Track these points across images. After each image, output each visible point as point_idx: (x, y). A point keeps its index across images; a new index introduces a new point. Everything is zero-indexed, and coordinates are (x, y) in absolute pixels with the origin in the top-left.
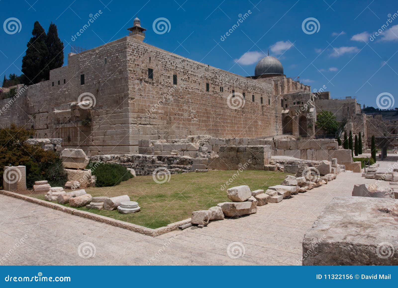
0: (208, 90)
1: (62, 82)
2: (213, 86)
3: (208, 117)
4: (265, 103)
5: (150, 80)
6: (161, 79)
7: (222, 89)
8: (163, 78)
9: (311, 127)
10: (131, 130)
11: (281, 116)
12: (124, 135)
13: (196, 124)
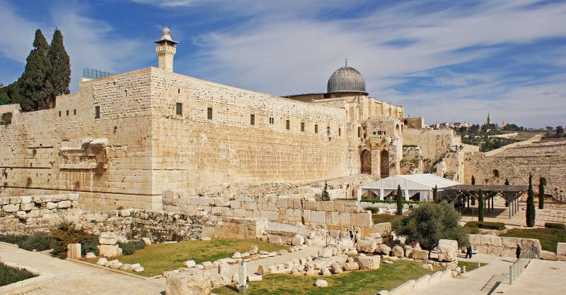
0: (252, 123)
1: (71, 113)
2: (259, 117)
3: (253, 157)
4: (334, 132)
5: (178, 117)
6: (192, 115)
7: (272, 121)
8: (194, 112)
9: (393, 165)
10: (154, 178)
11: (358, 149)
12: (147, 183)
13: (235, 166)
